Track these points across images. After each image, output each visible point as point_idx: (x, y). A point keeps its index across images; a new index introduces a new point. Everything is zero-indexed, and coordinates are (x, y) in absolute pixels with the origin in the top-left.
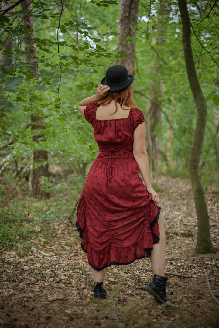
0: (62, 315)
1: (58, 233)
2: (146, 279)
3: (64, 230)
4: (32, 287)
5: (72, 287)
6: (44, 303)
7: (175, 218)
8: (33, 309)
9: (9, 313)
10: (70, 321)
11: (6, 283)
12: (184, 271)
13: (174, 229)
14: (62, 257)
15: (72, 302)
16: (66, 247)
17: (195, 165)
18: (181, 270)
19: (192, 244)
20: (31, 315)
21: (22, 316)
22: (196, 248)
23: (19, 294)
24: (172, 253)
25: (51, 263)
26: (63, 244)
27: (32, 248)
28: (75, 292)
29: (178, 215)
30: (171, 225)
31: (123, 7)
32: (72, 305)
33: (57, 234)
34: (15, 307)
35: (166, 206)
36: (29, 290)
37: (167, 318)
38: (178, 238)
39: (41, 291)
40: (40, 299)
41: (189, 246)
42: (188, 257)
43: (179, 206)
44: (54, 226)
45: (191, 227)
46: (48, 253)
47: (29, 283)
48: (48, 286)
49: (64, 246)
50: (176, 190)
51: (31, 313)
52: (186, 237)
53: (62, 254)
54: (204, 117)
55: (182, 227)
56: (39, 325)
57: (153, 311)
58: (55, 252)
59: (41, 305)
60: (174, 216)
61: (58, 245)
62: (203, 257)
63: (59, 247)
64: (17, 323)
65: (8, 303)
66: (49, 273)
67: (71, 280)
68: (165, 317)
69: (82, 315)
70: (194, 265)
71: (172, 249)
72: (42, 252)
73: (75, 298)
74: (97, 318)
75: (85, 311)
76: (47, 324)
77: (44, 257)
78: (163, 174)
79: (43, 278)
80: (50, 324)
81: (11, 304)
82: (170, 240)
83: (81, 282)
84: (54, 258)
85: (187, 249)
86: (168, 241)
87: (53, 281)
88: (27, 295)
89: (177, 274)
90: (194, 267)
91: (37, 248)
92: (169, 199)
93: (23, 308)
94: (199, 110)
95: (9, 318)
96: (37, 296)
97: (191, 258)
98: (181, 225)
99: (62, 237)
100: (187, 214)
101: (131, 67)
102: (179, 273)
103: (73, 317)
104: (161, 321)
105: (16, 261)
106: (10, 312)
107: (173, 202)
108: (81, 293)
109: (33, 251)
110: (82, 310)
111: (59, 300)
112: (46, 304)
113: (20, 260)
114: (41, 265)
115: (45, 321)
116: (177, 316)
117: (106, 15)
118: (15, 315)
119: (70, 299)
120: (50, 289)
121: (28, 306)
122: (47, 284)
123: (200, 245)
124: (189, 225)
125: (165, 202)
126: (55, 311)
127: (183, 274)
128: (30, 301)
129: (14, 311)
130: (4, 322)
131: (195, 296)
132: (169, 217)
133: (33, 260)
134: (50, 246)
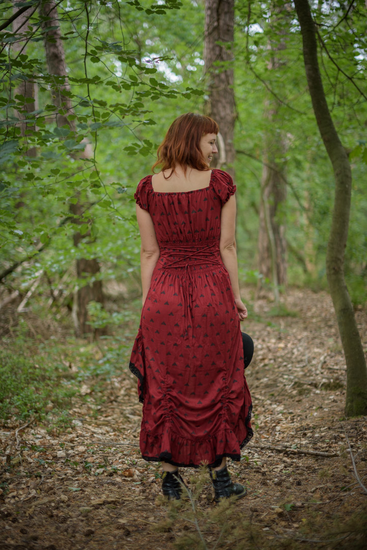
0: (113, 527)
1: (119, 395)
2: (258, 463)
3: (129, 389)
4: (68, 484)
5: (134, 481)
6: (84, 509)
7: (314, 358)
8: (64, 520)
9: (25, 528)
10: (124, 537)
11: (24, 480)
12: (325, 445)
13: (312, 378)
14: (124, 434)
15: (132, 505)
16: (131, 416)
17: (336, 268)
18: (319, 444)
19: (341, 401)
20: (61, 529)
21: (47, 532)
22: (346, 408)
23: (45, 496)
24: (306, 417)
25: (104, 445)
26: (127, 412)
27: (74, 421)
28: (137, 490)
29: (320, 354)
30: (306, 371)
31: (209, 12)
32: (131, 510)
33: (117, 397)
34: (36, 518)
35: (300, 340)
36: (61, 490)
37: (286, 524)
38: (318, 392)
39: (81, 490)
40: (77, 502)
41: (335, 404)
42: (333, 421)
43: (321, 339)
44: (112, 383)
45: (340, 373)
46: (101, 428)
47: (62, 479)
48: (93, 481)
49: (128, 415)
50: (318, 312)
51: (60, 527)
52: (331, 389)
53: (124, 428)
54: (347, 186)
55: (325, 373)
56: (73, 545)
57: (265, 514)
58: (113, 426)
59: (78, 513)
60: (313, 355)
61: (119, 414)
62: (358, 421)
63: (120, 418)
64: (37, 544)
65: (25, 513)
66: (97, 461)
67: (133, 470)
68: (283, 523)
69: (145, 525)
70: (342, 435)
71: (308, 411)
72: (90, 427)
73: (136, 498)
74: (169, 530)
75: (152, 519)
76: (86, 543)
77: (92, 435)
78: (298, 287)
79: (87, 469)
80: (92, 542)
81: (29, 514)
82: (304, 396)
83: (148, 473)
84: (110, 436)
85: (332, 409)
86: (301, 398)
87: (103, 473)
88: (58, 498)
89: (311, 451)
90: (342, 438)
91: (82, 421)
92: (306, 329)
93: (49, 519)
94: (337, 175)
95: (25, 535)
96: (74, 498)
97: (337, 425)
98: (323, 371)
99: (127, 401)
100: (335, 350)
101: (228, 111)
102: (316, 449)
103: (130, 529)
104: (278, 529)
105: (45, 443)
106: (27, 526)
107: (311, 332)
108: (148, 491)
109: (74, 427)
110: (147, 518)
111: (109, 503)
112: (86, 510)
113: (52, 442)
114: (86, 448)
115: (84, 539)
116: (304, 520)
117: (187, 27)
118: (35, 531)
119: (128, 501)
120: (97, 487)
121: (57, 516)
122: (92, 478)
123: (352, 401)
124: (337, 370)
125: (298, 333)
126: (102, 521)
127: (322, 451)
128: (62, 506)
129: (34, 524)
130: (17, 542)
131: (337, 487)
132: (303, 358)
133: (73, 441)
134: (106, 417)
